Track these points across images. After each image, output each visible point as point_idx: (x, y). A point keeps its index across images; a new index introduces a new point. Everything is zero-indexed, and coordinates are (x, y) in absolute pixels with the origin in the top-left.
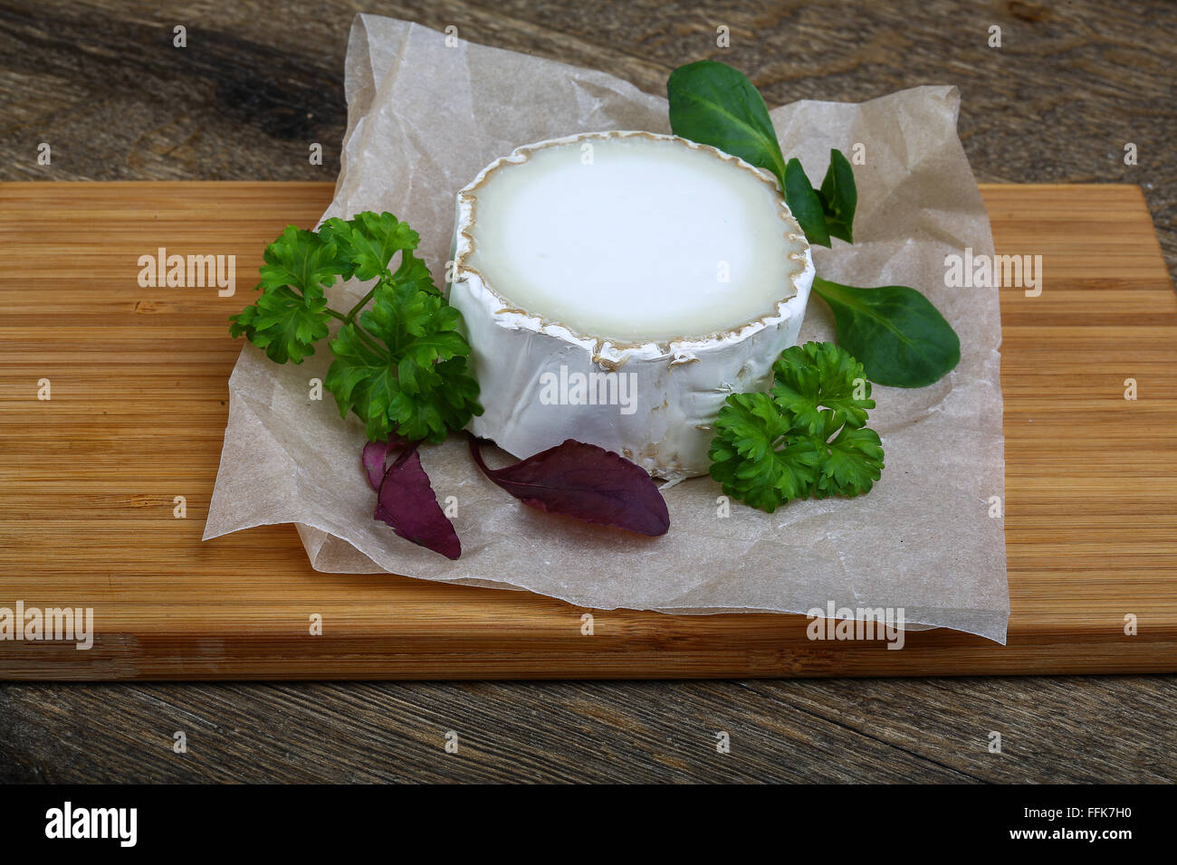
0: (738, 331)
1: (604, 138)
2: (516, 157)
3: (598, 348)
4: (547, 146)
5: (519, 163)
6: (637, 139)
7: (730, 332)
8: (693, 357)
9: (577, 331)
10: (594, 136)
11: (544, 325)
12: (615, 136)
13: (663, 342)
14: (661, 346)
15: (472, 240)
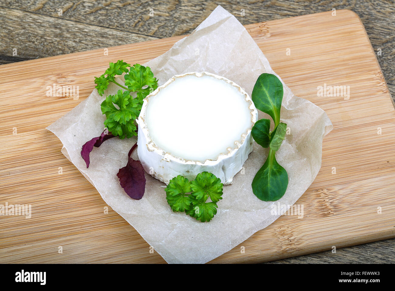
0: (186, 161)
1: (227, 82)
2: (199, 74)
3: (149, 143)
4: (211, 76)
5: (198, 77)
6: (235, 88)
7: (184, 160)
8: (169, 160)
9: (149, 135)
10: (226, 80)
11: (144, 128)
12: (231, 83)
13: (165, 152)
14: (164, 152)
15: (159, 92)
